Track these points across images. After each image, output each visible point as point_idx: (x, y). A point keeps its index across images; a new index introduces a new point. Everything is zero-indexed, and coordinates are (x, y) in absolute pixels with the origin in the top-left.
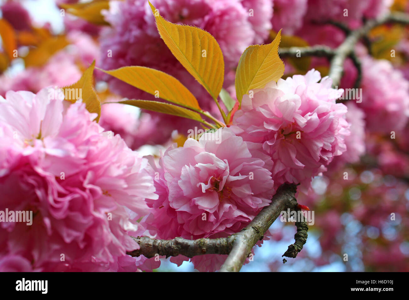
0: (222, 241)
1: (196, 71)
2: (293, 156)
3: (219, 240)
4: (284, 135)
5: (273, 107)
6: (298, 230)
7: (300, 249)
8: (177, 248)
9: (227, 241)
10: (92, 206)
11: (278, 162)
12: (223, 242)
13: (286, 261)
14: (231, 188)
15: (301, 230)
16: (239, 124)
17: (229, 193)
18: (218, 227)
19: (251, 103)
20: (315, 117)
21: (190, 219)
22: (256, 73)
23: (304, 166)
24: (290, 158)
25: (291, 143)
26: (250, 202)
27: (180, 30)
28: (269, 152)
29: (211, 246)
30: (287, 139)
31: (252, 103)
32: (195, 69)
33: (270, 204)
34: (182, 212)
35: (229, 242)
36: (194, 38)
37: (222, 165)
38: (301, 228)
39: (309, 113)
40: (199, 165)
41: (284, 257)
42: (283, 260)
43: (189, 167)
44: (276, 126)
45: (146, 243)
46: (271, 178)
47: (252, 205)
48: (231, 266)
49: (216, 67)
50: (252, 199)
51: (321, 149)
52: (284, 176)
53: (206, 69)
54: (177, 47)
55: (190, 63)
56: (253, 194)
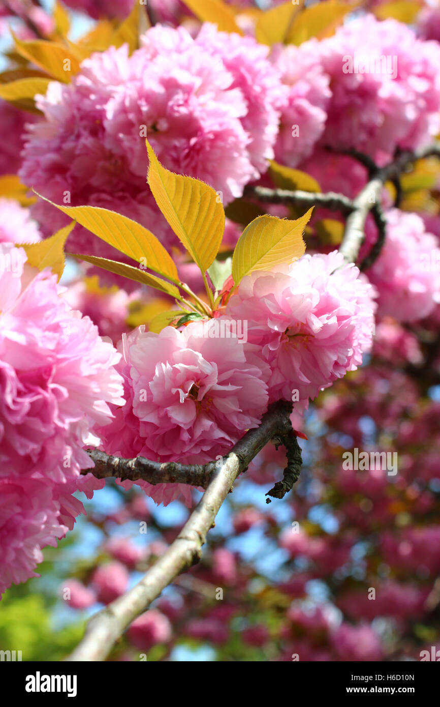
0: (198, 468)
1: (187, 234)
2: (297, 366)
3: (193, 467)
4: (288, 336)
5: (279, 297)
6: (290, 464)
7: (289, 488)
8: (138, 471)
9: (204, 470)
10: (56, 413)
11: (277, 371)
12: (198, 470)
13: (271, 501)
14: (213, 398)
15: (293, 464)
16: (233, 314)
17: (209, 404)
18: (192, 448)
19: (252, 289)
20: (333, 321)
21: (155, 433)
22: (267, 251)
23: (309, 382)
24: (293, 367)
25: (295, 348)
26: (235, 420)
27: (178, 182)
28: (267, 358)
29: (182, 473)
30: (291, 342)
31: (254, 288)
32: (186, 231)
33: (260, 425)
34: (146, 423)
35: (206, 472)
36: (194, 193)
37: (209, 369)
38: (293, 462)
39: (327, 315)
40: (180, 366)
41: (268, 496)
42: (267, 500)
43: (166, 366)
44: (281, 325)
45: (99, 459)
46: (267, 393)
47: (238, 425)
48: (211, 505)
49: (213, 232)
50: (237, 416)
51: (334, 363)
52: (281, 391)
53: (199, 234)
54: (169, 202)
55: (181, 224)
56: (242, 411)
